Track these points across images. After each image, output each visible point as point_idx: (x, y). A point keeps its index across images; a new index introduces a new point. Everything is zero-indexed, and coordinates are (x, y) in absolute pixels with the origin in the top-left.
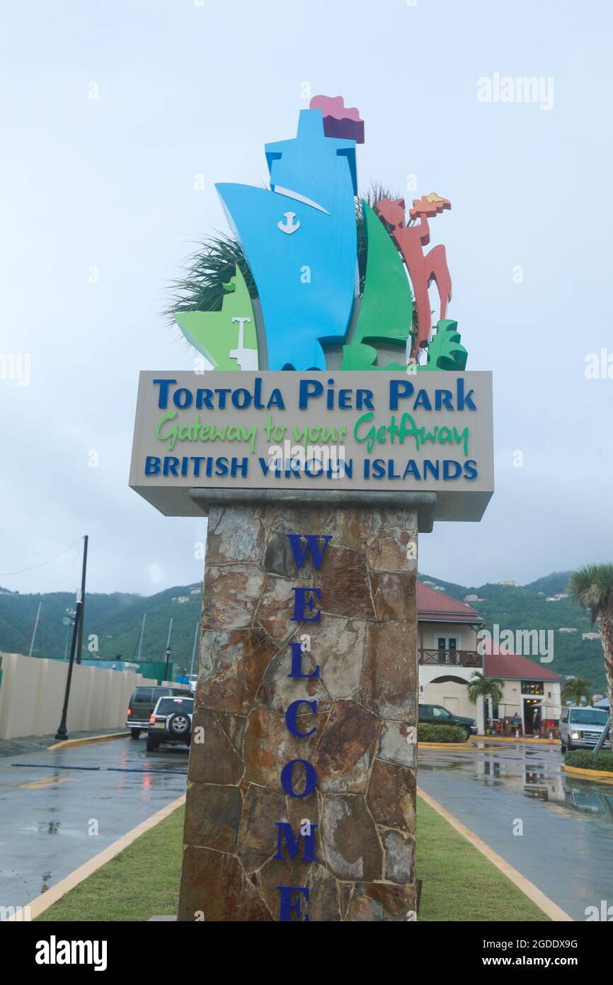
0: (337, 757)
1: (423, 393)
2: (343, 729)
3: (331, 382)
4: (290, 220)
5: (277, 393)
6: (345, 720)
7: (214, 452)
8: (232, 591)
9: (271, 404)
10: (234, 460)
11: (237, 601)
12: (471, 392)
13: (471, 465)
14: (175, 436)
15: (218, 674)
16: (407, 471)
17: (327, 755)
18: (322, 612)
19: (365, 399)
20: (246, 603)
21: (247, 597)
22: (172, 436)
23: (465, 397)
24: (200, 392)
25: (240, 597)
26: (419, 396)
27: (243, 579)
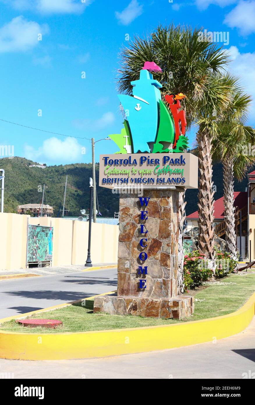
0: (152, 251)
1: (172, 159)
2: (154, 245)
3: (149, 157)
4: (138, 106)
5: (135, 160)
6: (154, 243)
7: (120, 177)
8: (126, 212)
9: (133, 163)
10: (125, 179)
11: (128, 215)
12: (184, 159)
13: (184, 179)
14: (110, 173)
15: (124, 233)
16: (168, 181)
17: (150, 251)
18: (148, 217)
19: (157, 162)
20: (130, 215)
21: (130, 214)
22: (109, 173)
23: (183, 160)
24: (115, 160)
25: (128, 214)
26: (171, 160)
27: (129, 209)
